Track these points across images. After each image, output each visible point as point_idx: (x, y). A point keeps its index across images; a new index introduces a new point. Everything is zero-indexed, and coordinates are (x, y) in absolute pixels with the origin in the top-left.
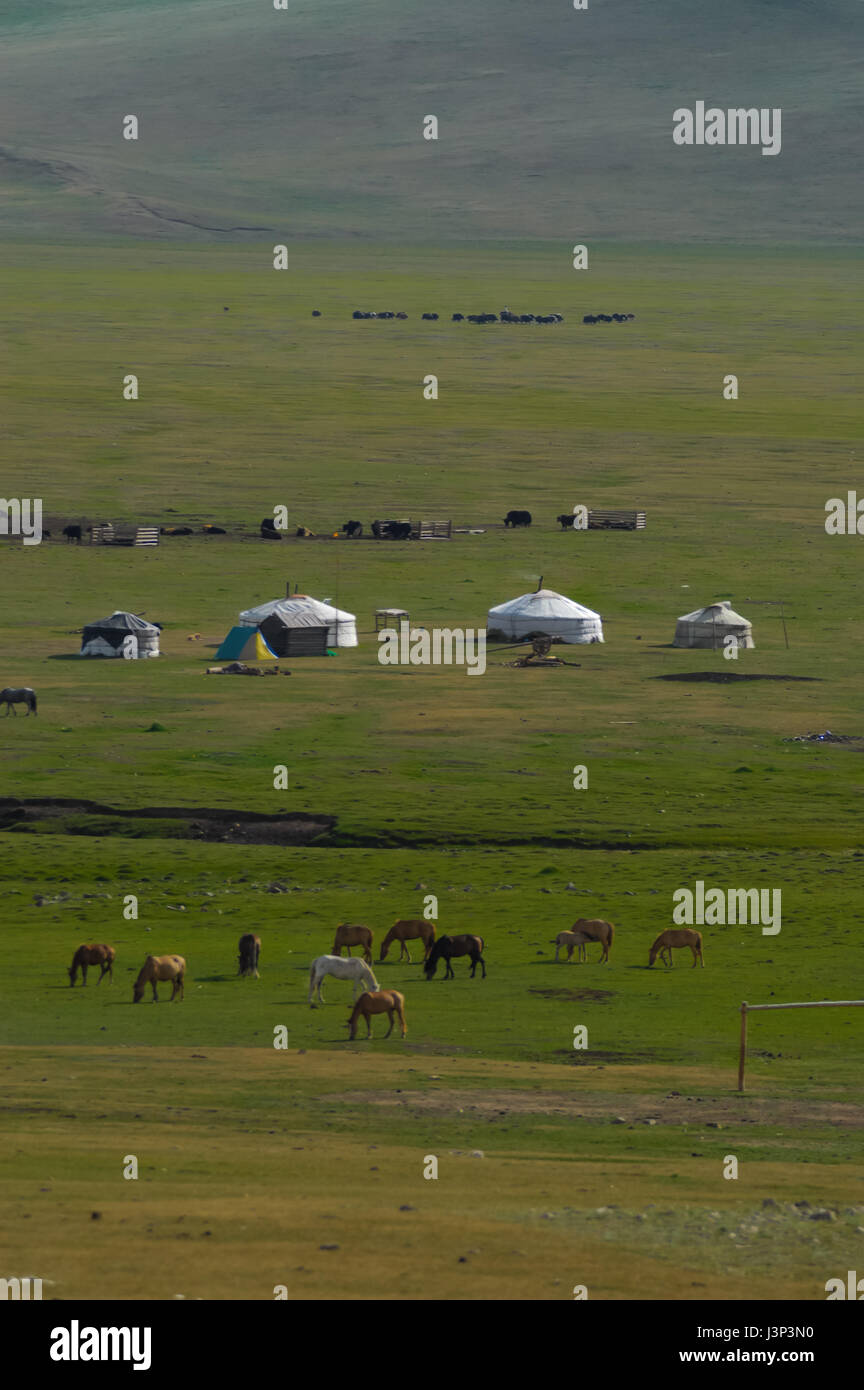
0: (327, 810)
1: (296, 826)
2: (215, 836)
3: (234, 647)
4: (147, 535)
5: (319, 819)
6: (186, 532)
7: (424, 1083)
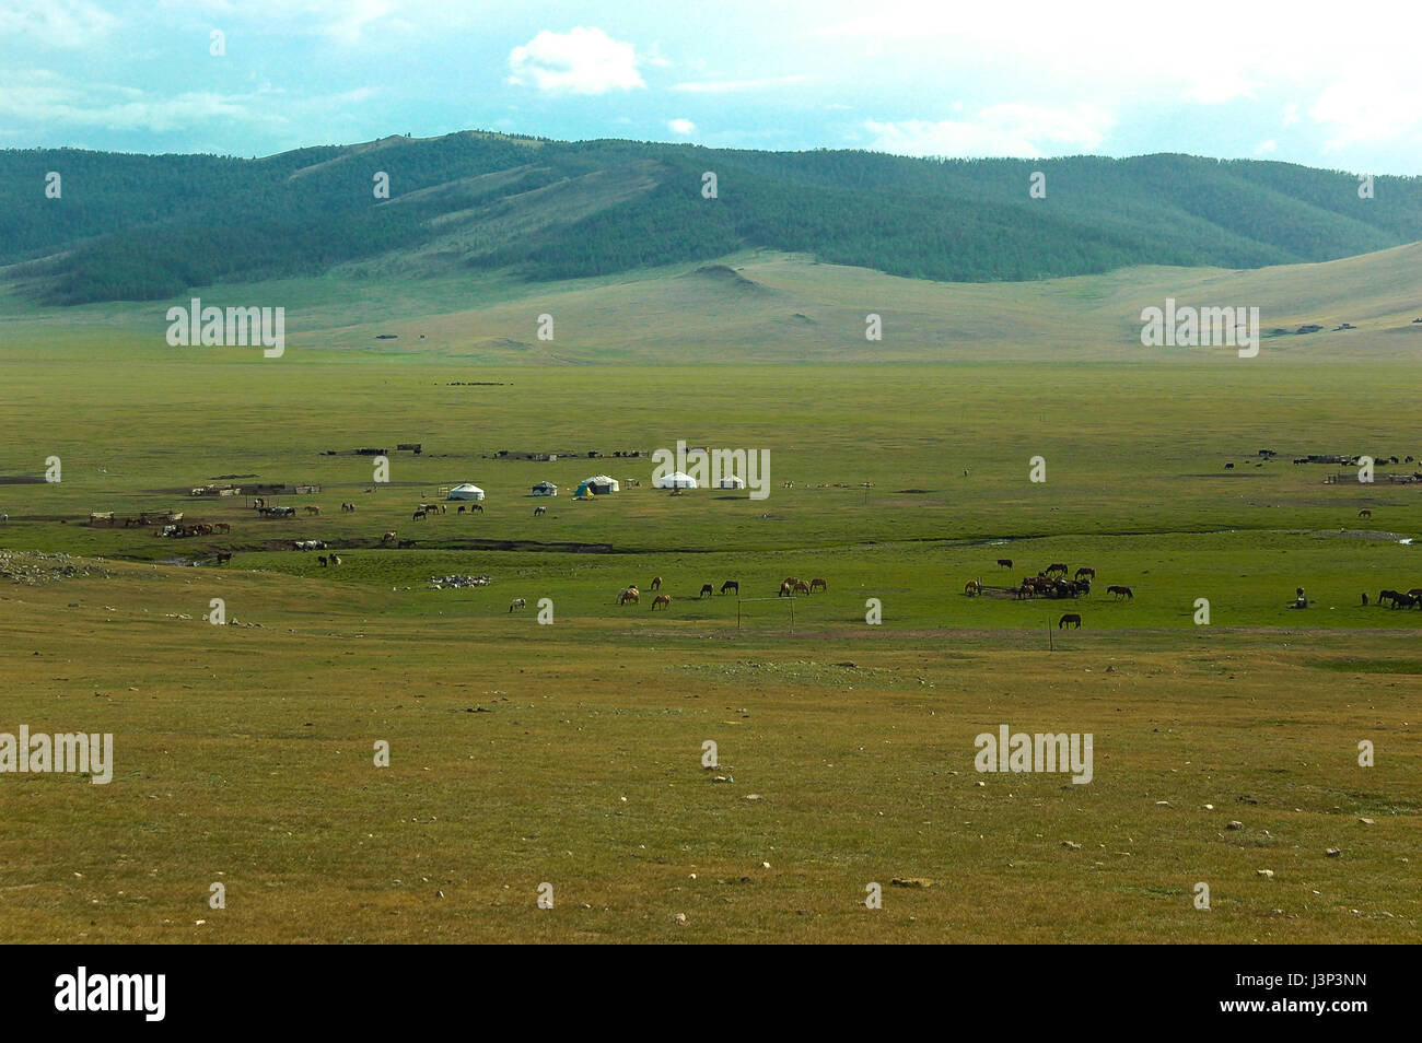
0: (609, 543)
1: (599, 547)
2: (574, 551)
3: (581, 492)
4: (553, 458)
5: (607, 545)
6: (565, 456)
7: (639, 627)
